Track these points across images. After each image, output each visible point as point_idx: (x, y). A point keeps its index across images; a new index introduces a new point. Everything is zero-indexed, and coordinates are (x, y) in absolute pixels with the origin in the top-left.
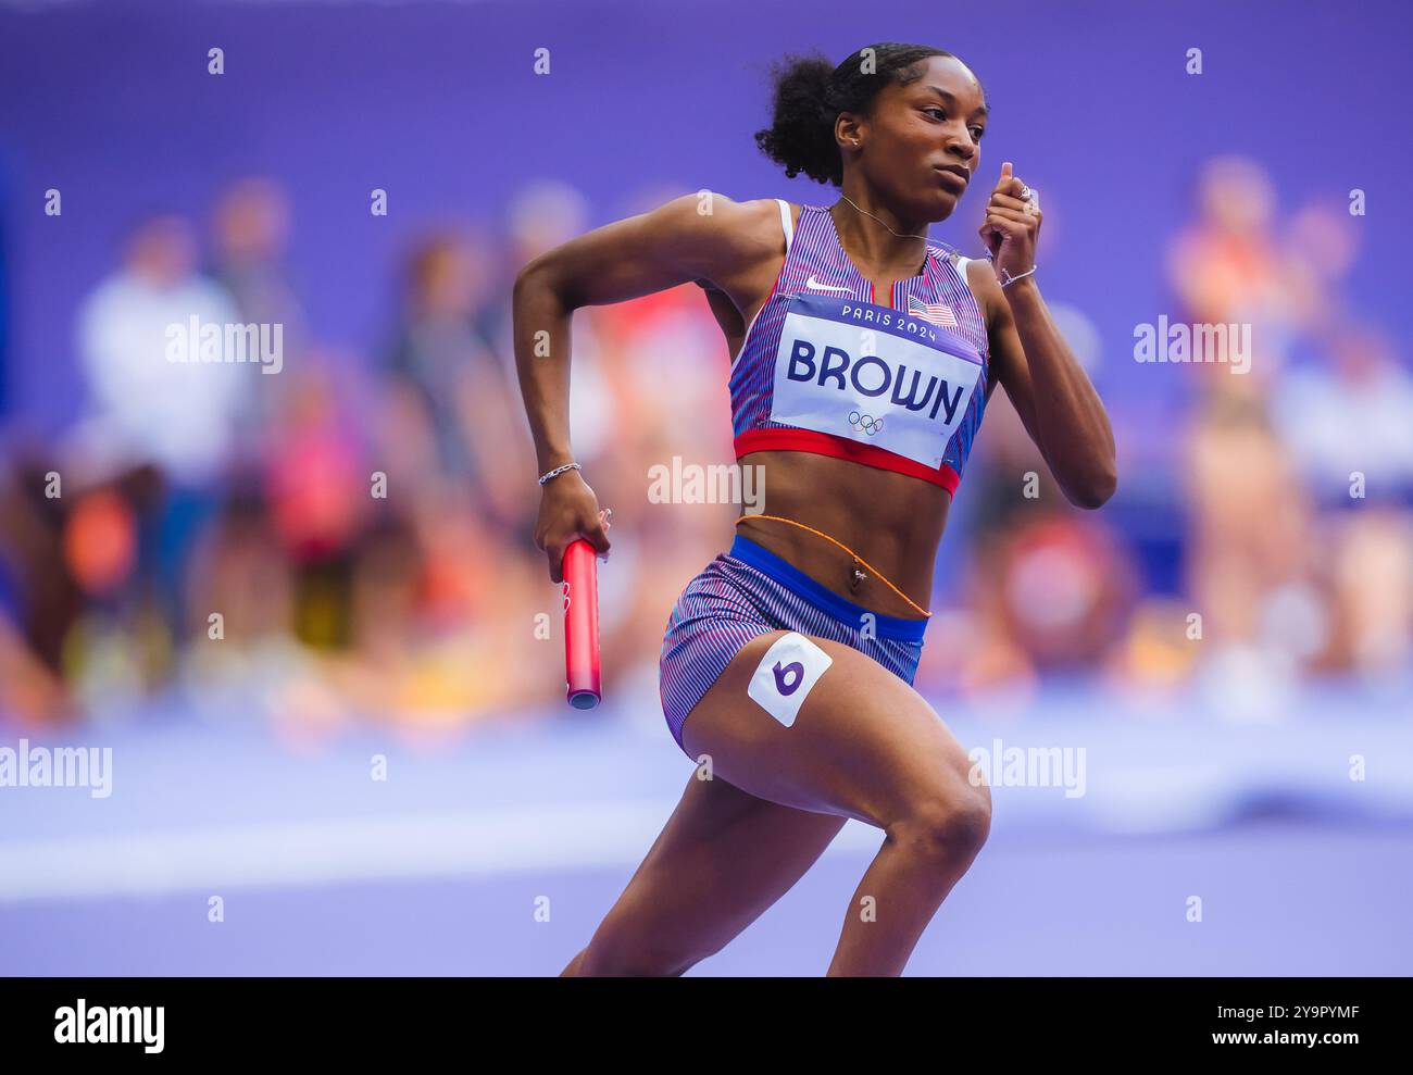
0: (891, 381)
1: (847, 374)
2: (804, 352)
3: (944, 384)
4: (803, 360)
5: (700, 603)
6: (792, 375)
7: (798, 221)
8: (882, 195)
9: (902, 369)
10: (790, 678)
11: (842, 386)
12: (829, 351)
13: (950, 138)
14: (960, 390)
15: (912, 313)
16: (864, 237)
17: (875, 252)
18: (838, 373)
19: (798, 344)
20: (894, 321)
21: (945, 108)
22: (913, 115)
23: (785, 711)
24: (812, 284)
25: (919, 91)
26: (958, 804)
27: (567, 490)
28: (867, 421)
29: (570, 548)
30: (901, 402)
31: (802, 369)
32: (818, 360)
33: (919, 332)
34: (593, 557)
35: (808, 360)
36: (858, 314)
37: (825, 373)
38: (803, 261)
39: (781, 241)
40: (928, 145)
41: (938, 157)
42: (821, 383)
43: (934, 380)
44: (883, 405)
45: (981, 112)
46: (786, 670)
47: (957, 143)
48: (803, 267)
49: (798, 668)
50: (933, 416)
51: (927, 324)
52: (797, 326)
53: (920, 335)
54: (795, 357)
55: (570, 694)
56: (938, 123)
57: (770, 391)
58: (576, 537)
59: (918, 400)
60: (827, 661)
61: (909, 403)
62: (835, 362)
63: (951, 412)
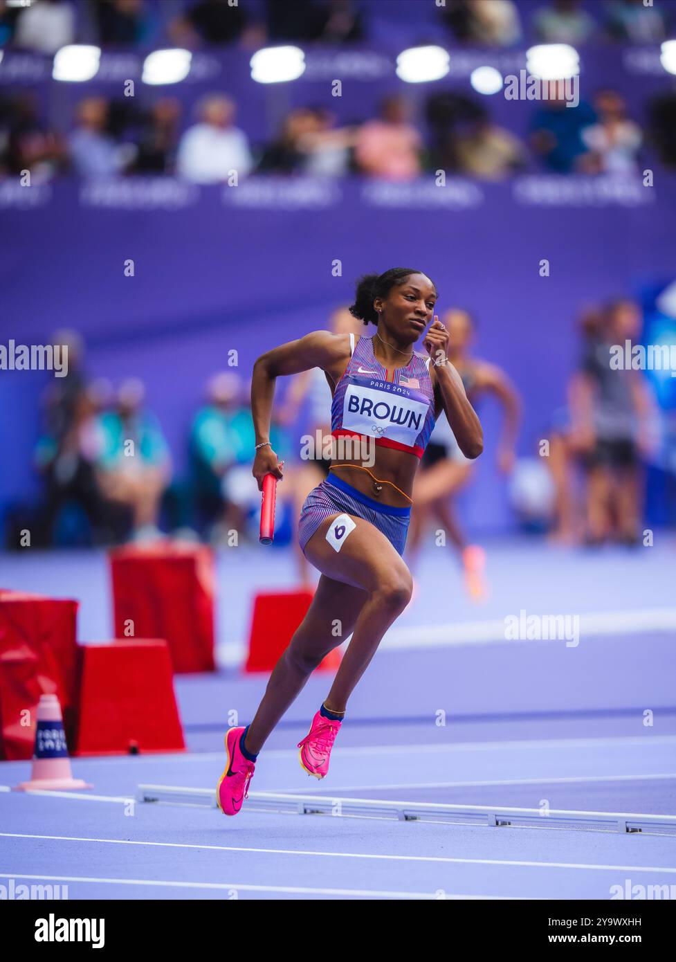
0: (390, 413)
1: (372, 410)
2: (354, 400)
3: (413, 413)
4: (354, 403)
5: (312, 499)
6: (350, 410)
7: (358, 343)
8: (391, 332)
9: (395, 407)
10: (340, 532)
11: (370, 415)
12: (365, 400)
13: (416, 307)
14: (420, 415)
15: (402, 383)
16: (384, 349)
17: (389, 356)
18: (368, 409)
19: (352, 397)
20: (391, 387)
21: (416, 295)
22: (402, 297)
23: (337, 545)
24: (360, 370)
25: (405, 288)
26: (395, 586)
27: (265, 453)
28: (380, 429)
29: (266, 477)
30: (394, 421)
31: (354, 407)
32: (360, 404)
33: (402, 392)
34: (275, 481)
35: (356, 404)
36: (377, 385)
37: (363, 409)
38: (358, 361)
39: (349, 351)
40: (408, 310)
41: (412, 315)
42: (361, 413)
43: (409, 412)
44: (387, 423)
45: (432, 296)
46: (339, 529)
47: (419, 309)
48: (357, 363)
49: (343, 528)
50: (409, 426)
51: (406, 389)
52: (352, 390)
53: (402, 393)
54: (351, 402)
55: (261, 538)
56: (411, 301)
57: (342, 415)
58: (268, 472)
59: (402, 420)
60: (354, 526)
61: (398, 421)
62: (367, 405)
63: (417, 425)
